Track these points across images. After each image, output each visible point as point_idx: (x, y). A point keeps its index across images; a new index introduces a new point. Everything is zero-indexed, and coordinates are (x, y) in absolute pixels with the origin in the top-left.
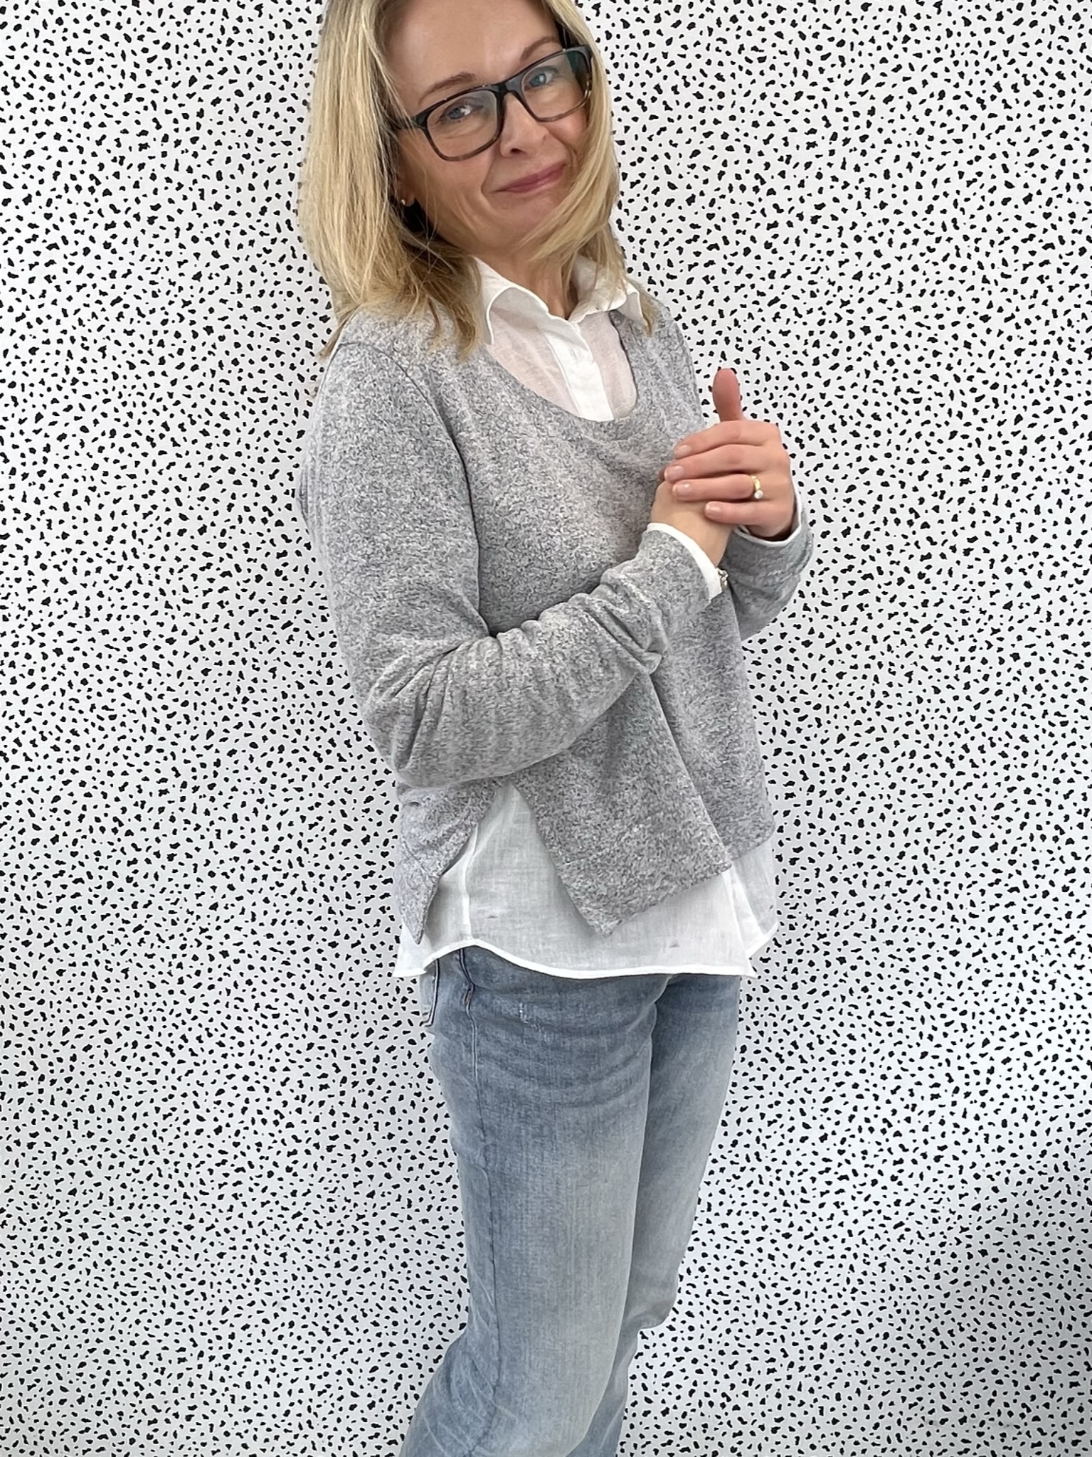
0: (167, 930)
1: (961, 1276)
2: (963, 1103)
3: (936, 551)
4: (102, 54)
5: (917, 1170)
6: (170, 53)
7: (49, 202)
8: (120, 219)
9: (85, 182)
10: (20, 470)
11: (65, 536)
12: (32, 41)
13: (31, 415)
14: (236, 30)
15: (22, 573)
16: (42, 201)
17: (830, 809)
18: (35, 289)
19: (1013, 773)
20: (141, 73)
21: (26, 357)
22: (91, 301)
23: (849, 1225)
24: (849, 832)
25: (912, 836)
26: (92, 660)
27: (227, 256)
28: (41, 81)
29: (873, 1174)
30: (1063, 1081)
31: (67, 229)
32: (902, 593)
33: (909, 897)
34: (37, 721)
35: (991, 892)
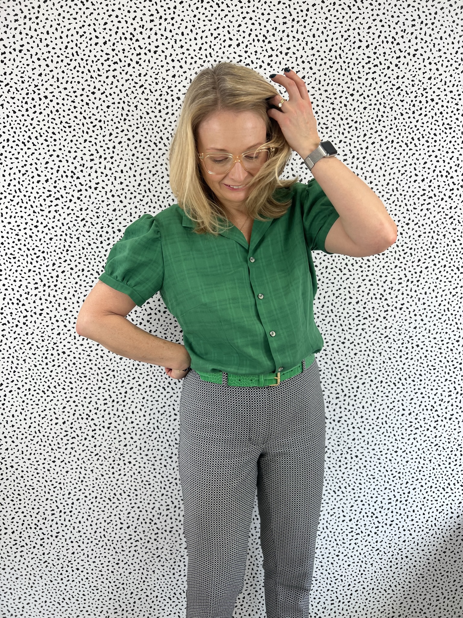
0: (107, 455)
1: (399, 566)
2: (399, 505)
3: (390, 309)
4: (75, 124)
5: (383, 530)
6: (102, 124)
7: (55, 182)
8: (83, 188)
9: (69, 174)
10: (47, 285)
11: (65, 309)
12: (47, 118)
13: (51, 263)
14: (127, 115)
15: (49, 323)
16: (53, 181)
17: (352, 402)
18: (51, 215)
19: (417, 387)
20: (90, 132)
21: (48, 241)
22: (73, 220)
23: (360, 551)
24: (359, 410)
25: (381, 411)
26: (77, 355)
27: (125, 202)
28: (51, 134)
29: (368, 532)
30: (434, 495)
31: (63, 192)
32: (378, 324)
33: (380, 433)
34: (56, 379)
35: (409, 429)
